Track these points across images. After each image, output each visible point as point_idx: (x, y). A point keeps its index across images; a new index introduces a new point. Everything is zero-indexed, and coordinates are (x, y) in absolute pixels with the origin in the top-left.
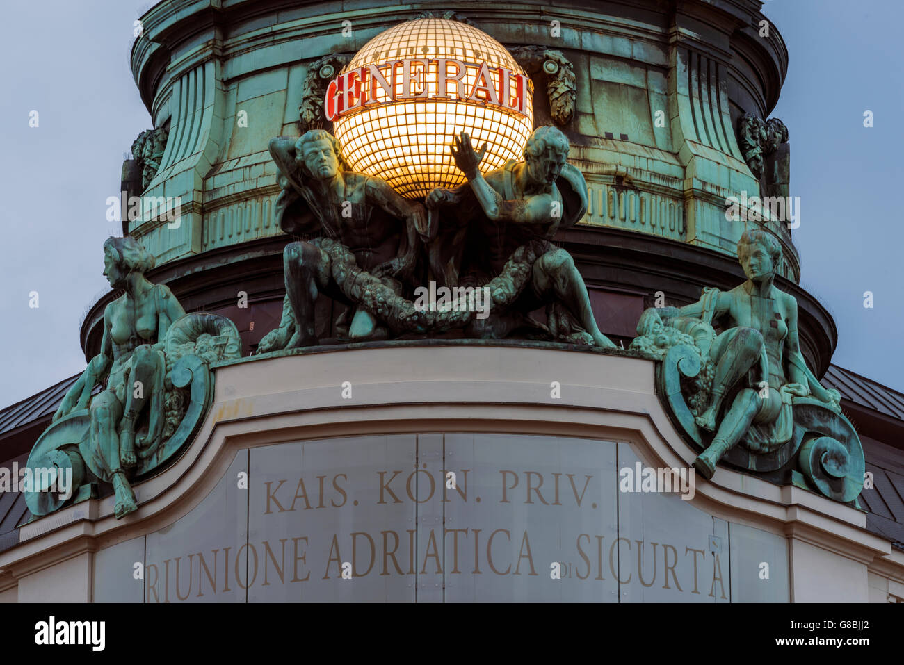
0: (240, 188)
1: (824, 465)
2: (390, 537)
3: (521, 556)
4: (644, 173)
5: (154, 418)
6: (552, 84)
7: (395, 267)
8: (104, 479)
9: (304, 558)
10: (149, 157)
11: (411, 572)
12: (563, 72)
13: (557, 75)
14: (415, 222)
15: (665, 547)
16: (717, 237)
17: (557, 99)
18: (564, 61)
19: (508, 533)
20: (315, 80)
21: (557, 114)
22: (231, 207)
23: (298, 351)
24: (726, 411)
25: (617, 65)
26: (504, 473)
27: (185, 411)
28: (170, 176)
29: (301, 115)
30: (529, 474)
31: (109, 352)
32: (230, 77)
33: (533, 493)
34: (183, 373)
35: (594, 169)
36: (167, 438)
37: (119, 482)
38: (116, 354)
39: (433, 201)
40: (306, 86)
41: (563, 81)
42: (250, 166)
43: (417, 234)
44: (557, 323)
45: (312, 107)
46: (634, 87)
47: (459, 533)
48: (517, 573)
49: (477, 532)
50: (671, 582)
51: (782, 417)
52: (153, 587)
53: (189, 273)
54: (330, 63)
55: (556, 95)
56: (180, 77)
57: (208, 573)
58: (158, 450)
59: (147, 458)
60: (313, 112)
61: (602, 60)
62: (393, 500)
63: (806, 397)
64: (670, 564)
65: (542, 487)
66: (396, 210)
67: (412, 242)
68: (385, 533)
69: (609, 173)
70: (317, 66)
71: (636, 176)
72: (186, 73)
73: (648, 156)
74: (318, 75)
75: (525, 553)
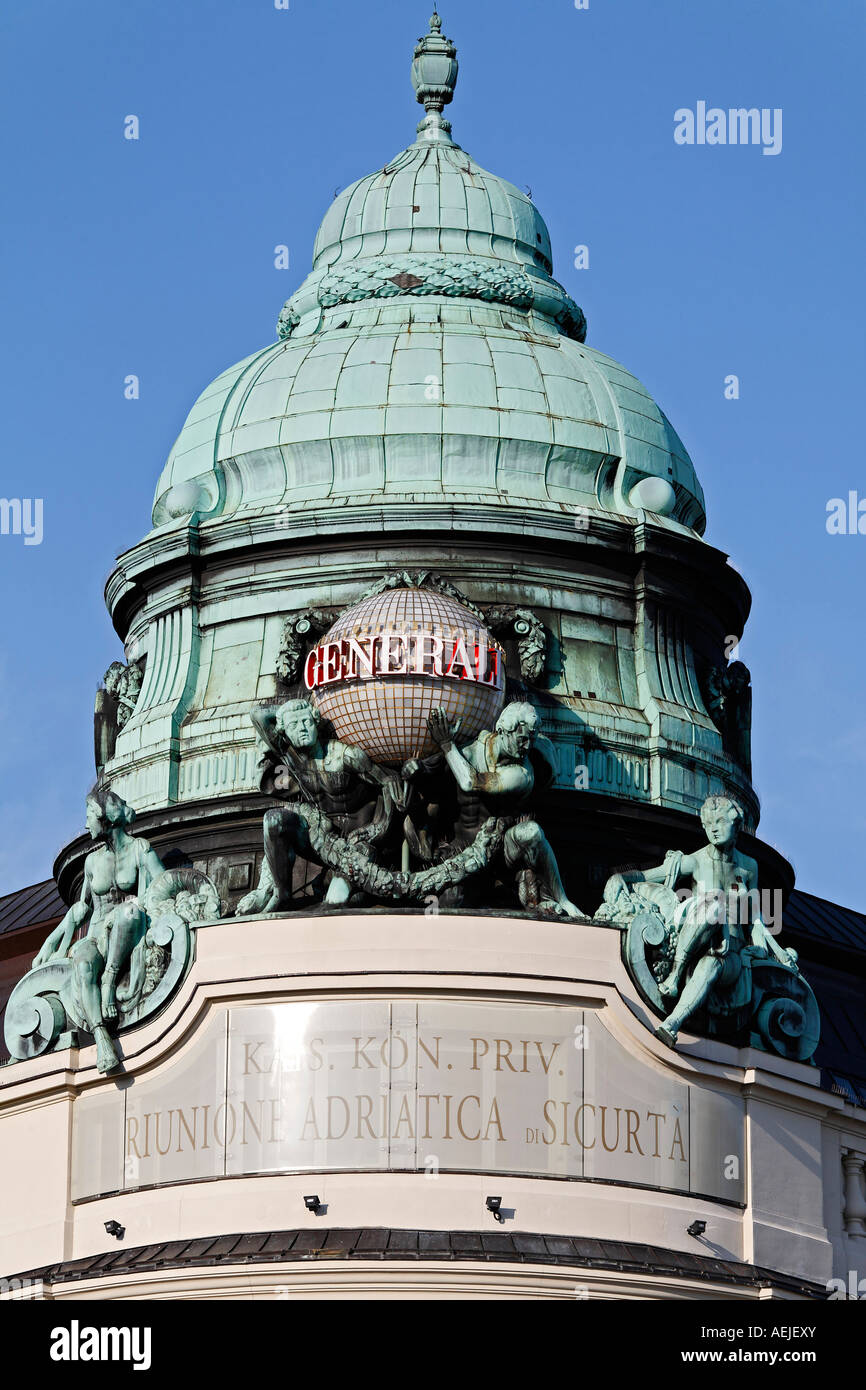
0: (217, 739)
1: (781, 1026)
2: (365, 1101)
3: (490, 1122)
4: (611, 733)
5: (135, 973)
6: (523, 644)
7: (371, 834)
8: (85, 1029)
10: (124, 695)
11: (384, 1136)
12: (533, 632)
13: (527, 635)
14: (391, 791)
15: (628, 1112)
16: (681, 794)
17: (527, 659)
18: (534, 621)
19: (478, 1099)
20: (291, 635)
21: (527, 673)
22: (207, 757)
23: (277, 916)
24: (688, 977)
25: (586, 623)
26: (475, 1040)
27: (166, 967)
28: (147, 721)
29: (278, 669)
30: (498, 1042)
31: (89, 900)
32: (207, 623)
33: (502, 1060)
34: (164, 932)
35: (563, 730)
36: (148, 994)
37: (100, 1035)
38: (96, 904)
39: (409, 772)
40: (283, 640)
41: (533, 641)
42: (227, 718)
43: (393, 804)
44: (527, 891)
45: (287, 661)
46: (602, 644)
47: (431, 1099)
48: (486, 1138)
49: (448, 1098)
50: (633, 1146)
51: (741, 981)
52: (133, 1140)
53: (166, 823)
54: (306, 618)
55: (526, 655)
56: (157, 618)
57: (188, 1132)
58: (138, 1005)
59: (127, 1012)
60: (289, 666)
61: (570, 617)
62: (368, 1065)
63: (766, 959)
64: (633, 1129)
65: (512, 1053)
66: (372, 778)
67: (387, 810)
68: (359, 1098)
69: (577, 733)
70: (294, 621)
71: (603, 736)
72: (163, 615)
73: (615, 715)
74: (294, 629)
75: (494, 1119)
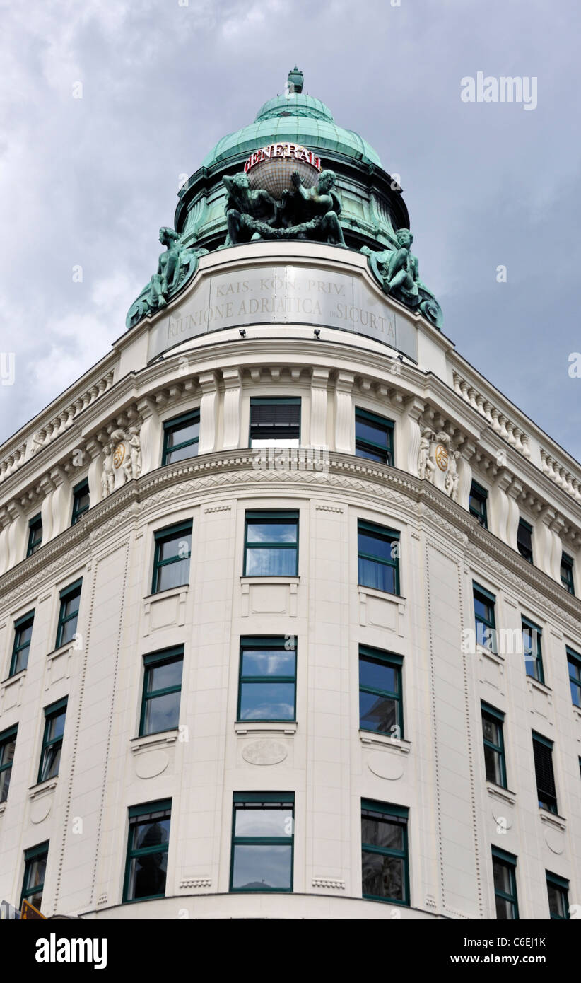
9: (230, 309)
11: (272, 311)
14: (277, 205)
15: (371, 314)
19: (311, 300)
25: (351, 194)
26: (310, 281)
30: (319, 282)
32: (210, 201)
33: (320, 288)
37: (160, 297)
39: (284, 193)
43: (278, 209)
46: (357, 202)
50: (373, 325)
52: (172, 331)
56: (191, 208)
57: (193, 321)
61: (345, 191)
62: (266, 288)
64: (373, 320)
65: (325, 286)
66: (270, 200)
67: (276, 212)
68: (262, 299)
72: (194, 206)
